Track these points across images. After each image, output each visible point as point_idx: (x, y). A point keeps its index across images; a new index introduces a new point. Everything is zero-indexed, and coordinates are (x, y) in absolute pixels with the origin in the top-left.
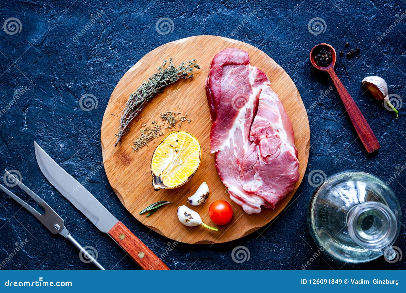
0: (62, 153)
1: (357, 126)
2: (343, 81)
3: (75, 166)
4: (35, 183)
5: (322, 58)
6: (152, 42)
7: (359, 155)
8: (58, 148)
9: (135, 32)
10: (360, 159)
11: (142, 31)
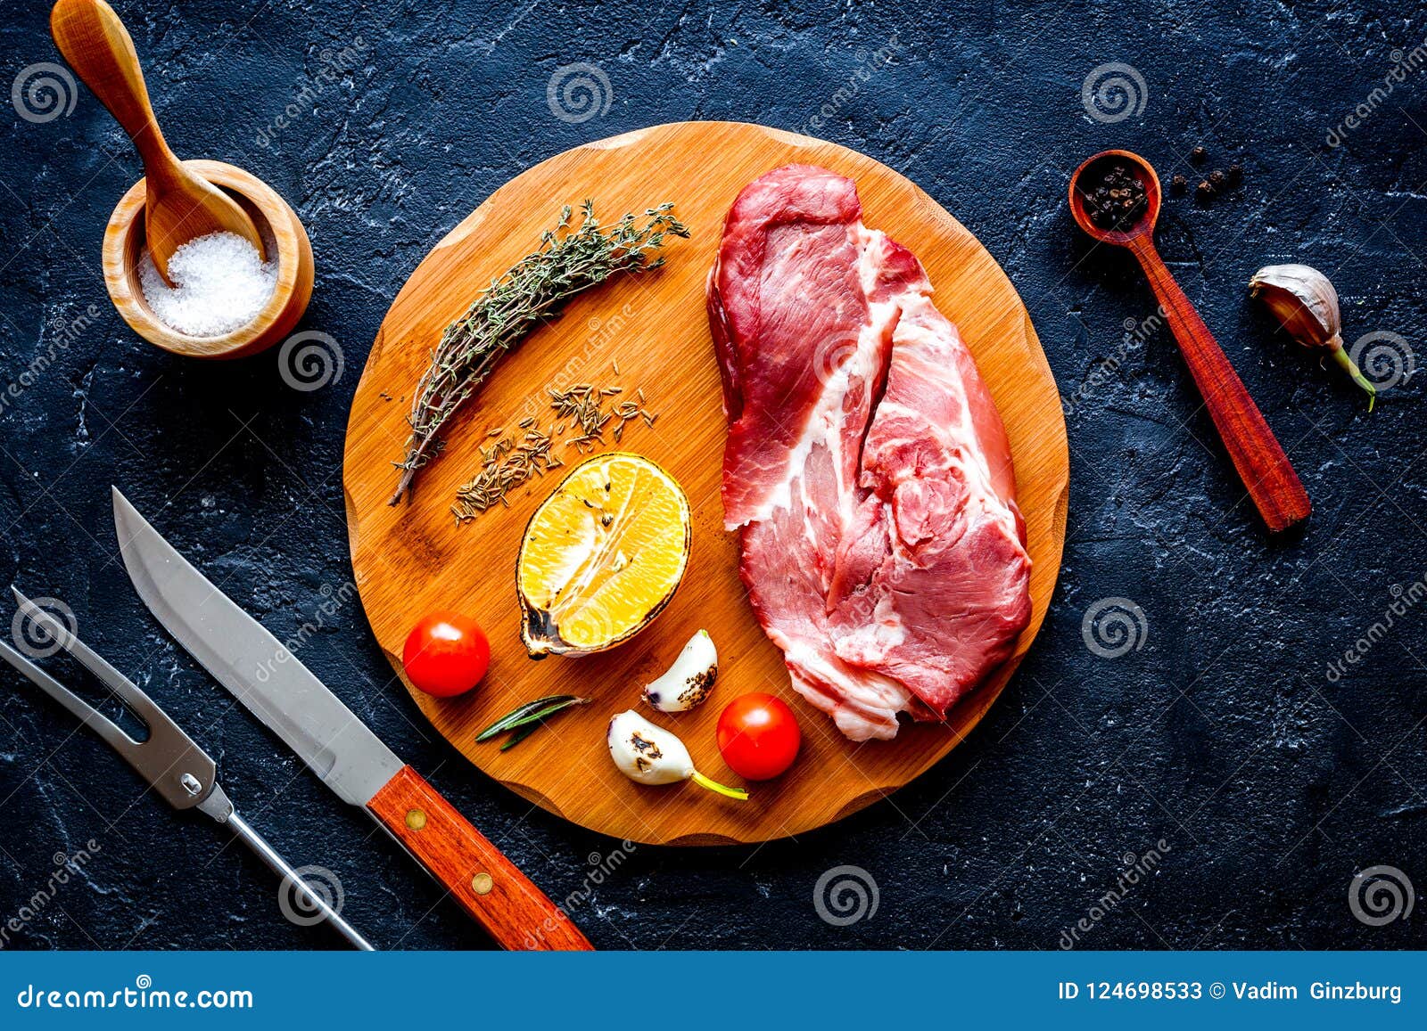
0: (209, 528)
1: (1233, 439)
2: (1183, 280)
3: (254, 574)
5: (1113, 200)
6: (521, 143)
7: (1238, 537)
8: (196, 512)
9: (465, 109)
10: (1241, 554)
11: (489, 104)
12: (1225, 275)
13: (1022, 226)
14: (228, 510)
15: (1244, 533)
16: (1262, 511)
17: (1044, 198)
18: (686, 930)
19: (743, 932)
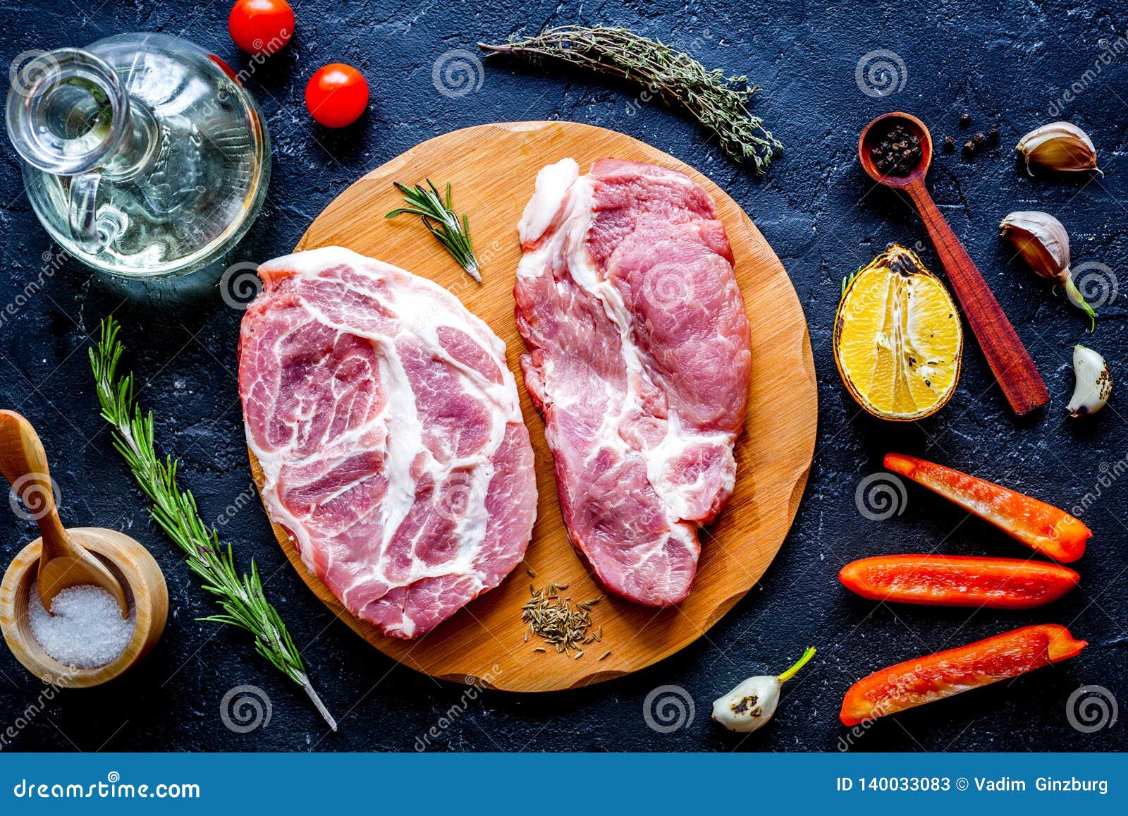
0: (180, 406)
1: (987, 342)
2: (951, 220)
3: (216, 442)
4: (104, 487)
5: (894, 151)
6: (431, 104)
7: (992, 423)
8: (169, 392)
9: (387, 77)
10: (994, 436)
11: (406, 73)
12: (984, 215)
13: (825, 175)
14: (196, 391)
15: (996, 420)
16: (1009, 399)
17: (843, 153)
18: (553, 727)
19: (597, 730)
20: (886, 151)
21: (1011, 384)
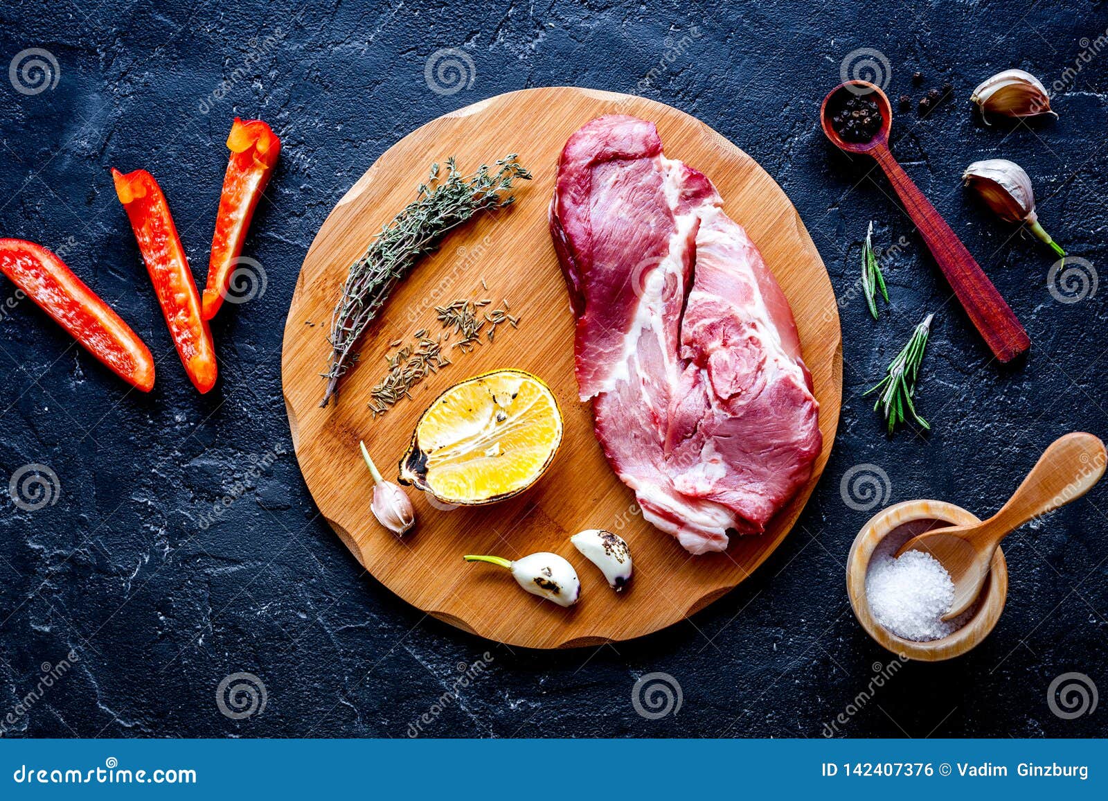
0: (183, 438)
1: (965, 294)
2: (915, 177)
3: (222, 471)
4: (118, 526)
5: (855, 119)
6: (396, 118)
7: (976, 370)
8: (171, 426)
9: (350, 97)
10: (980, 383)
11: (368, 91)
12: (946, 169)
13: (786, 146)
14: (197, 423)
15: (980, 367)
16: (993, 348)
17: (802, 123)
19: (623, 710)
20: (847, 119)
21: (992, 334)
